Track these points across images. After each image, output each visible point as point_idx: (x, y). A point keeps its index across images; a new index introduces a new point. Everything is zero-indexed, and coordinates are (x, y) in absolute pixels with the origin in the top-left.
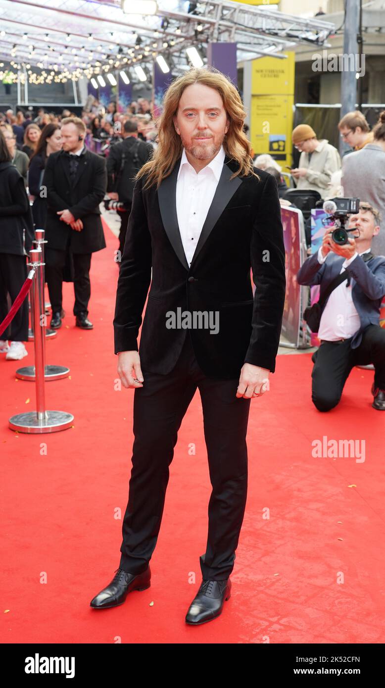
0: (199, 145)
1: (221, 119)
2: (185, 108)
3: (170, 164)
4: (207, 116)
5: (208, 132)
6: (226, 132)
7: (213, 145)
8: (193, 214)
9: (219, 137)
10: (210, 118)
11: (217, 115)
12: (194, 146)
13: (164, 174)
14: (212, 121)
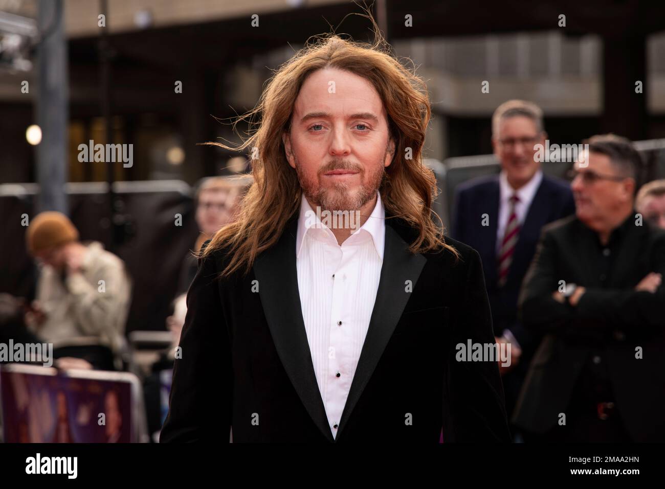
0: (335, 187)
1: (379, 135)
2: (306, 114)
3: (275, 223)
4: (349, 129)
5: (352, 160)
6: (388, 162)
7: (361, 187)
8: (337, 326)
9: (372, 172)
10: (354, 133)
11: (370, 128)
12: (322, 190)
13: (263, 243)
14: (360, 140)
